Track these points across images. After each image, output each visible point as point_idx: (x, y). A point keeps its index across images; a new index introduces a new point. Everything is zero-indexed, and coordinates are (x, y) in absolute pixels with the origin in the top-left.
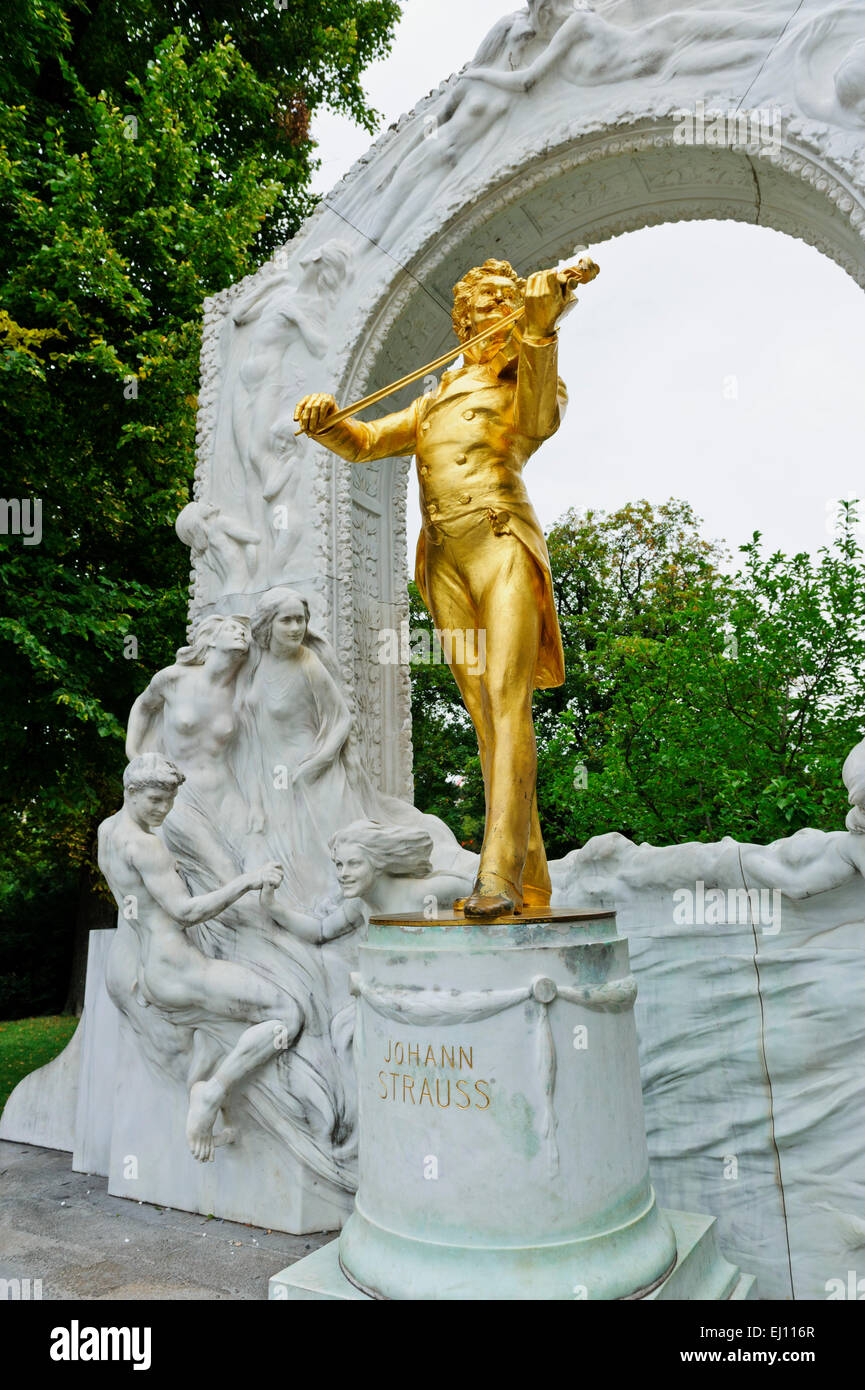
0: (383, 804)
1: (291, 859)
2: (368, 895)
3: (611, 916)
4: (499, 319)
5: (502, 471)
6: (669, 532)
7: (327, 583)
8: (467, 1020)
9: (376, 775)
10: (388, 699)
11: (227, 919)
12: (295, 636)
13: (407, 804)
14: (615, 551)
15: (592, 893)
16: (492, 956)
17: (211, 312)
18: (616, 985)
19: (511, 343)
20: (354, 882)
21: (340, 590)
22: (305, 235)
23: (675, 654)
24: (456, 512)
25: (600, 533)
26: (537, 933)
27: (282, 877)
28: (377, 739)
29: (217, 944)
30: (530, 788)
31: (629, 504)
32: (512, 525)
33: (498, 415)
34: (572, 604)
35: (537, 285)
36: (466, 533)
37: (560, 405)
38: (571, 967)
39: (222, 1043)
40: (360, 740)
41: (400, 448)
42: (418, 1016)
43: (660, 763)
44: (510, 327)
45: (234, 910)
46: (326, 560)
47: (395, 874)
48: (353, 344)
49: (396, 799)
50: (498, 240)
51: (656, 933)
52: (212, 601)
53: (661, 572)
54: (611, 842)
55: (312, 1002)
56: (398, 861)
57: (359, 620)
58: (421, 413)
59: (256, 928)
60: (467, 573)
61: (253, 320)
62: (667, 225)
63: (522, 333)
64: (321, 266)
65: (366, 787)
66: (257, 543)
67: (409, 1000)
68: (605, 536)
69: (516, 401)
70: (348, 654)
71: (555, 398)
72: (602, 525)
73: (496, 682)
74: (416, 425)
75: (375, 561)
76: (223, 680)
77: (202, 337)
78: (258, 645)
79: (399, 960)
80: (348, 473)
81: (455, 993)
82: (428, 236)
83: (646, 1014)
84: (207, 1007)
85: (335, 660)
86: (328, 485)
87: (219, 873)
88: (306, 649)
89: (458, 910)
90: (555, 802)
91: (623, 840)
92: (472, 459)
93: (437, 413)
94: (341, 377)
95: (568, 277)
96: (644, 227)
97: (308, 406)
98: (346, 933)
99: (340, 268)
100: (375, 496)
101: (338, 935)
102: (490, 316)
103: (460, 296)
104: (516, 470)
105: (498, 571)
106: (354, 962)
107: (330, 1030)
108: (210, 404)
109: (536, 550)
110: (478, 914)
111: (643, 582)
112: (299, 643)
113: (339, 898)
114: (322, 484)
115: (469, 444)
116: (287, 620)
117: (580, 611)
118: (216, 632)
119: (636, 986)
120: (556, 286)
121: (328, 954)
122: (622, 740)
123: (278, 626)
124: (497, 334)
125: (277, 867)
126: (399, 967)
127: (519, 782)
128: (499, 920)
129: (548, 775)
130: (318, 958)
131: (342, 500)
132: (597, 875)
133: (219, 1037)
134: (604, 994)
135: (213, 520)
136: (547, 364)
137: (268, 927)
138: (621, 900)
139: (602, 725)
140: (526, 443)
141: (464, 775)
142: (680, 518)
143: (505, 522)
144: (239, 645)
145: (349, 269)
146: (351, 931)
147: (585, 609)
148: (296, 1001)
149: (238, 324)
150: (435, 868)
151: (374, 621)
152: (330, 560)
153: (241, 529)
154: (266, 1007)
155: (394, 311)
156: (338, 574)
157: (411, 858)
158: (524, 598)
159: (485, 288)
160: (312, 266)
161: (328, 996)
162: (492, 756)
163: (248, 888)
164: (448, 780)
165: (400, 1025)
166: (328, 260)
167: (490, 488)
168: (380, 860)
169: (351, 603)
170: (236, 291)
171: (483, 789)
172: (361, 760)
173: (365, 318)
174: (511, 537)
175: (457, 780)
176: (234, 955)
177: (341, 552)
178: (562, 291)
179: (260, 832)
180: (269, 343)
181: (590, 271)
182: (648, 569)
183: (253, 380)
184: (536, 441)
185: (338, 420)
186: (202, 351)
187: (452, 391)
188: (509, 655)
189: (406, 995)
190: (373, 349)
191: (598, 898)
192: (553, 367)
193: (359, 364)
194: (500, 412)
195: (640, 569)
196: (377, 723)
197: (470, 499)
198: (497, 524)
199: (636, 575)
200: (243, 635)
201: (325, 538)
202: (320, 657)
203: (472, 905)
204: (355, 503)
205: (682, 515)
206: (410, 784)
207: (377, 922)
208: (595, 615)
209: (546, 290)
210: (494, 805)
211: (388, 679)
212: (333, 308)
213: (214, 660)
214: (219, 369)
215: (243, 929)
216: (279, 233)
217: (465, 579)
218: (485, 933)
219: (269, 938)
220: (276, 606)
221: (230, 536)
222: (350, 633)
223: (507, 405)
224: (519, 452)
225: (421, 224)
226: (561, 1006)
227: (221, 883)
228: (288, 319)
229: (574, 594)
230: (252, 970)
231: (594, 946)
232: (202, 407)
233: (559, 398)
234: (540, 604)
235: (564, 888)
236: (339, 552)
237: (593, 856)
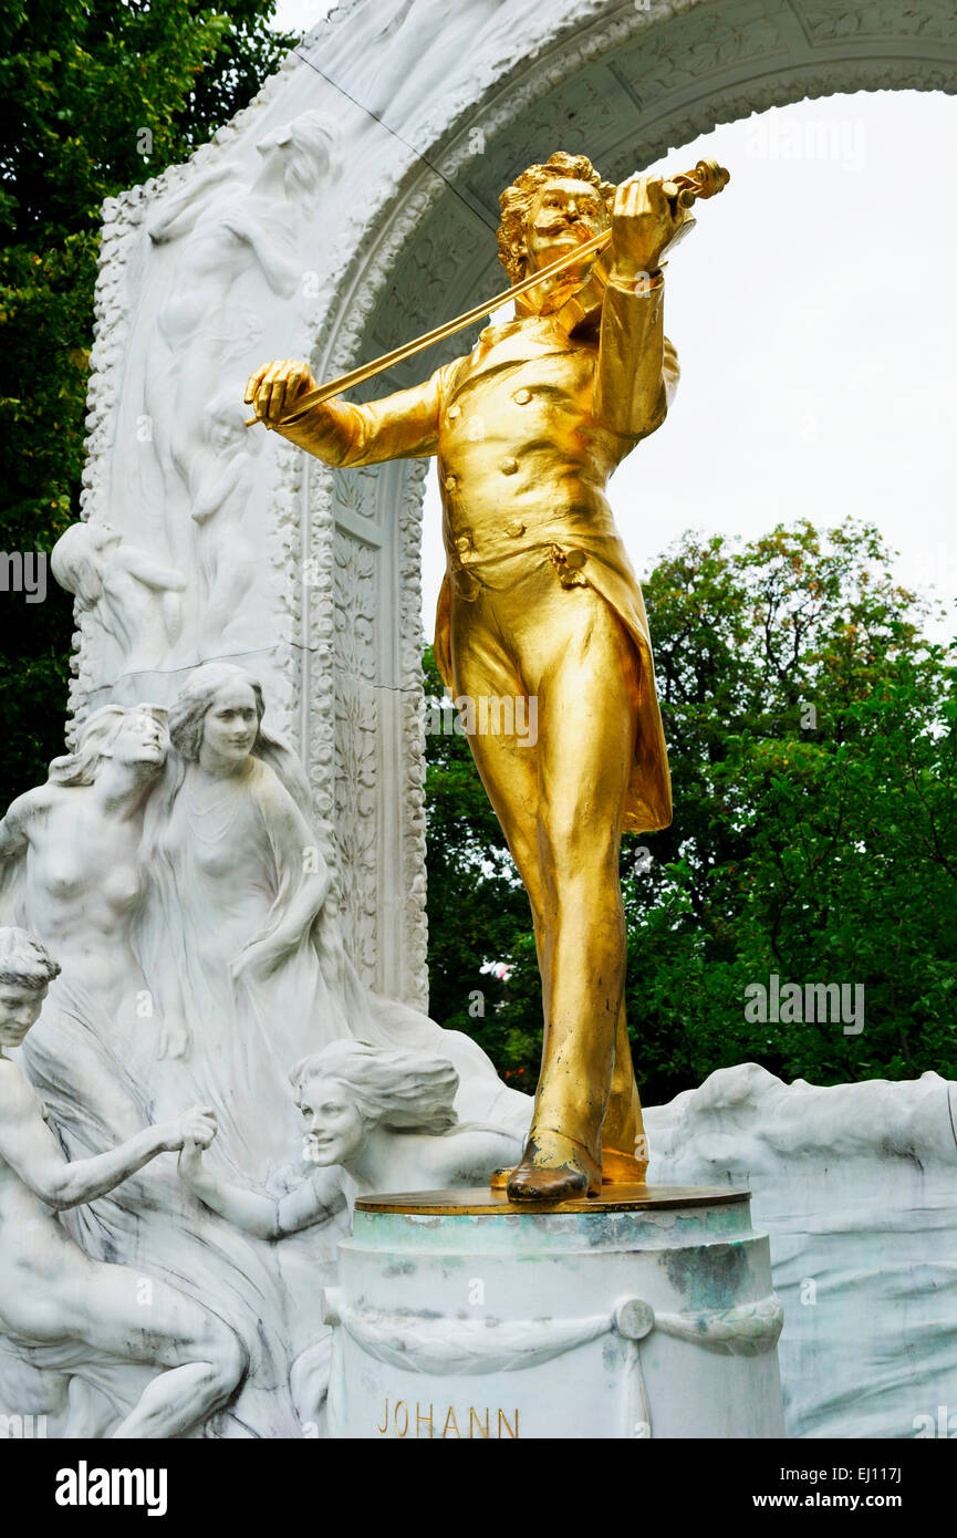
0: (378, 1013)
1: (229, 1101)
2: (354, 1161)
3: (742, 1200)
4: (572, 247)
5: (575, 486)
6: (845, 571)
7: (293, 657)
8: (508, 1366)
9: (367, 965)
10: (388, 844)
11: (124, 1198)
12: (240, 741)
13: (417, 1013)
14: (757, 601)
15: (714, 1161)
16: (551, 1263)
17: (114, 221)
18: (748, 1311)
19: (591, 286)
20: (331, 1140)
21: (314, 666)
22: (266, 104)
23: (852, 771)
24: (501, 550)
25: (731, 570)
26: (623, 1228)
27: (215, 1131)
28: (370, 907)
29: (109, 1238)
30: (615, 994)
31: (780, 526)
32: (590, 572)
33: (568, 396)
34: (688, 686)
35: (632, 199)
36: (515, 584)
37: (667, 384)
38: (678, 1282)
39: (113, 1398)
40: (343, 910)
41: (414, 445)
42: (430, 1359)
43: (828, 948)
44: (589, 258)
45: (135, 1183)
46: (291, 619)
47: (395, 1127)
48: (340, 275)
49: (401, 1005)
50: (572, 116)
51: (816, 1226)
52: (109, 682)
53: (831, 635)
54: (745, 1078)
55: (261, 1334)
56: (403, 1106)
57: (343, 714)
58: (447, 391)
59: (171, 1213)
60: (518, 646)
61: (181, 235)
62: (838, 97)
63: (608, 272)
64: (290, 152)
65: (352, 986)
66: (181, 590)
67: (419, 1334)
68: (741, 577)
69: (597, 375)
70: (326, 771)
71: (660, 370)
72: (738, 559)
73: (562, 819)
74: (439, 410)
75: (370, 620)
76: (124, 809)
77: (98, 261)
78: (180, 755)
79: (405, 1268)
80: (328, 480)
81: (492, 1322)
82: (462, 109)
83: (798, 1358)
84: (92, 1341)
85: (304, 780)
86: (296, 498)
87: (113, 1123)
88: (257, 762)
89: (499, 1189)
90: (657, 1011)
91: (764, 1076)
92: (528, 466)
93: (472, 392)
94: (321, 326)
95: (680, 188)
96: (802, 99)
97: (268, 380)
98: (318, 1223)
99: (321, 157)
100: (371, 516)
101: (303, 1226)
102: (557, 242)
103: (510, 209)
104: (597, 483)
105: (567, 644)
106: (330, 1269)
107: (289, 1380)
108: (110, 366)
109: (627, 612)
110: (530, 1195)
111: (801, 652)
112: (246, 752)
113: (306, 1165)
114: (286, 495)
115: (523, 443)
116: (228, 715)
117: (701, 697)
118: (112, 733)
119: (782, 1311)
120: (661, 201)
121: (288, 1256)
122: (766, 910)
123: (214, 725)
124: (568, 271)
125: (207, 1115)
126: (404, 1279)
127: (597, 984)
128: (563, 1206)
129: (647, 965)
130: (271, 1263)
131: (318, 522)
132: (722, 1132)
133: (111, 1390)
134: (728, 1324)
135: (110, 552)
136: (647, 321)
137: (192, 1211)
138: (761, 1173)
139: (735, 884)
140: (613, 442)
141: (509, 962)
142: (863, 548)
143: (579, 567)
144: (150, 754)
145: (335, 158)
146: (324, 1220)
147: (709, 693)
148: (236, 1333)
149: (157, 242)
150: (462, 1119)
151: (367, 716)
152: (299, 619)
153: (155, 566)
154: (186, 1342)
155: (407, 224)
156: (309, 641)
157: (423, 1102)
158: (608, 690)
159: (549, 197)
160: (276, 151)
161: (286, 1324)
162: (555, 942)
163: (160, 1149)
164: (483, 970)
165: (401, 1373)
166: (299, 142)
167: (555, 511)
168: (374, 1106)
169: (331, 687)
170: (155, 188)
171: (540, 986)
172: (345, 942)
173: (359, 235)
174: (589, 591)
175: (499, 969)
176: (136, 1257)
177: (316, 605)
178: (672, 209)
179: (180, 1057)
180: (205, 272)
181: (712, 179)
182: (812, 630)
183: (180, 329)
184: (627, 440)
185: (315, 403)
186: (98, 283)
187: (496, 357)
188: (583, 780)
189: (413, 1325)
190: (370, 283)
191: (723, 1170)
192: (657, 324)
193: (350, 307)
194: (571, 391)
195: (798, 631)
196: (371, 881)
197: (524, 529)
198: (566, 569)
199: (792, 639)
200: (157, 738)
201: (291, 584)
202: (280, 775)
203: (520, 1180)
204: (340, 529)
205: (866, 544)
206: (423, 981)
207: (368, 1207)
208: (725, 704)
209: (644, 206)
210: (556, 1021)
211: (389, 813)
212: (308, 219)
213: (111, 779)
214: (125, 311)
215: (151, 1215)
216: (224, 91)
217: (514, 657)
218: (541, 1226)
219: (192, 1228)
220: (210, 693)
221: (136, 578)
222: (328, 737)
223: (584, 381)
224: (601, 456)
225: (450, 91)
226: (661, 1344)
227: (116, 1139)
228: (236, 234)
229: (690, 669)
230: (165, 1281)
231: (714, 1248)
232: (96, 370)
233: (666, 372)
234: (633, 698)
235: (669, 1153)
236: (312, 606)
237: (716, 1101)
